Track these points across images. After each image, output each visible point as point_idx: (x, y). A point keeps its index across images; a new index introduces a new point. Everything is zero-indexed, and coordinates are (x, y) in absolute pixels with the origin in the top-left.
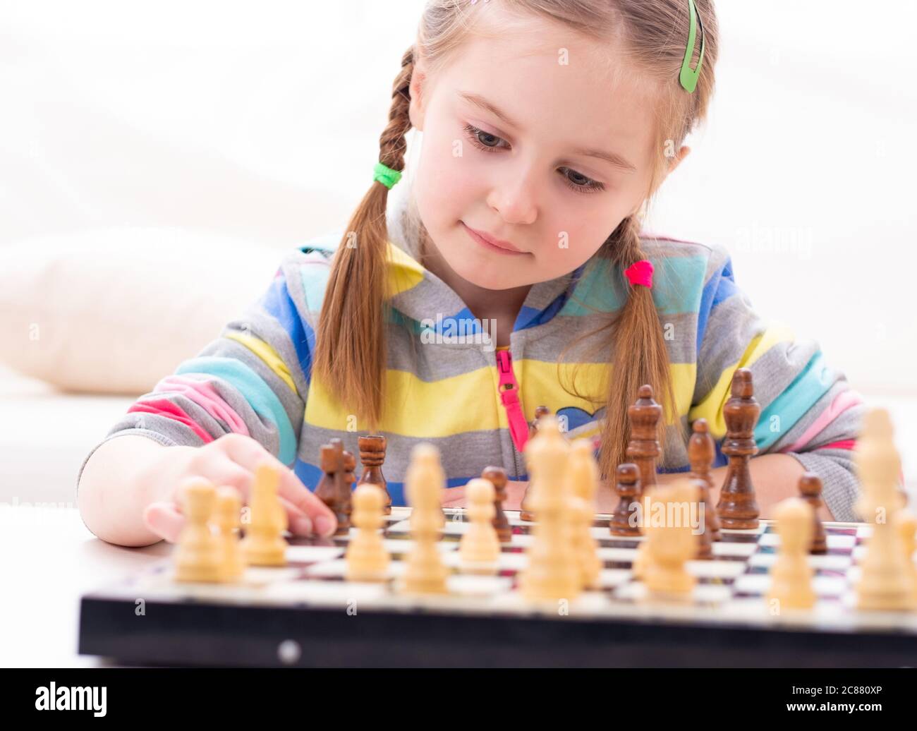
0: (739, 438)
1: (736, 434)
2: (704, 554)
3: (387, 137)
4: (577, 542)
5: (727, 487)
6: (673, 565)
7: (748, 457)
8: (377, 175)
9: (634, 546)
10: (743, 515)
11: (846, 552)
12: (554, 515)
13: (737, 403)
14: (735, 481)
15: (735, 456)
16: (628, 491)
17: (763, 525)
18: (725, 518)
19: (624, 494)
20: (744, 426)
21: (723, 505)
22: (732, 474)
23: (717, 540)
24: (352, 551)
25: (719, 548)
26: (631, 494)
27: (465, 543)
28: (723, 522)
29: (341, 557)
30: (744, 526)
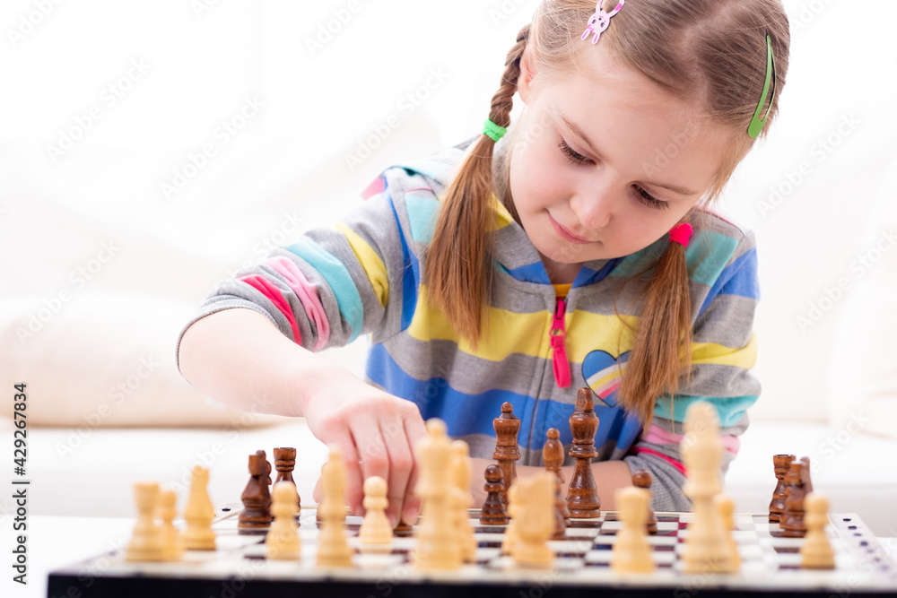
0: (583, 444)
1: (580, 441)
2: (558, 536)
3: (498, 100)
4: (457, 524)
5: (573, 484)
6: (535, 540)
7: (590, 460)
8: (486, 130)
9: (502, 531)
10: (587, 506)
11: (673, 534)
12: (438, 500)
13: (581, 415)
14: (580, 478)
15: (580, 458)
16: (495, 487)
17: (603, 514)
18: (572, 509)
19: (492, 490)
20: (587, 434)
21: (571, 499)
22: (577, 474)
23: (568, 527)
24: (271, 537)
25: (570, 532)
26: (497, 490)
27: (363, 530)
28: (571, 512)
29: (263, 542)
30: (589, 515)
